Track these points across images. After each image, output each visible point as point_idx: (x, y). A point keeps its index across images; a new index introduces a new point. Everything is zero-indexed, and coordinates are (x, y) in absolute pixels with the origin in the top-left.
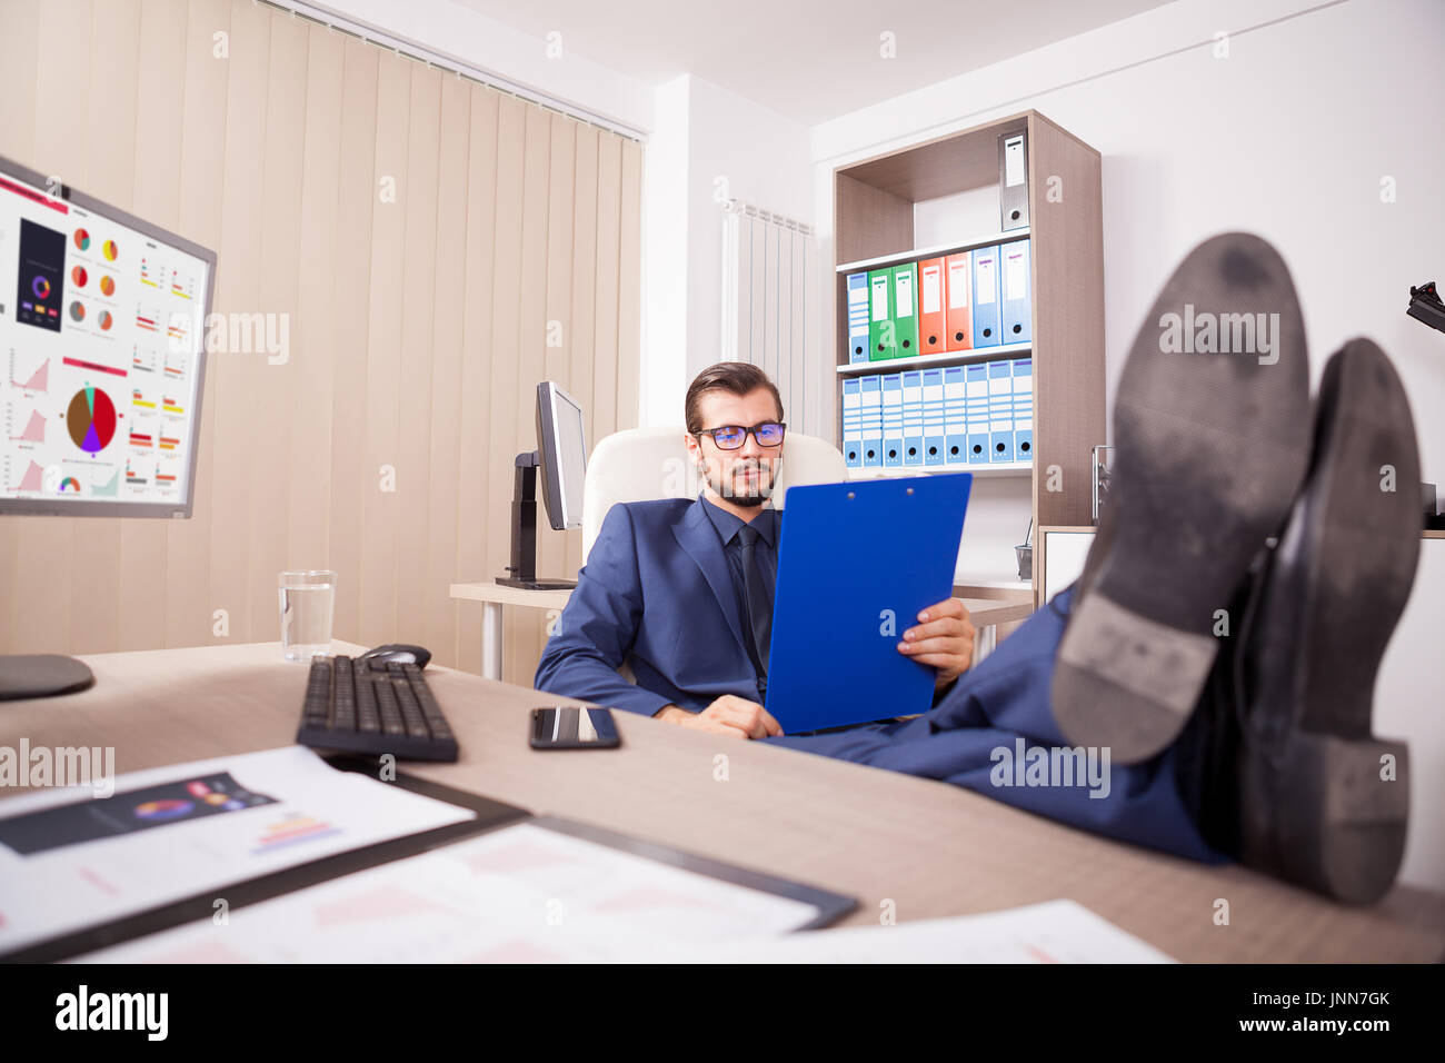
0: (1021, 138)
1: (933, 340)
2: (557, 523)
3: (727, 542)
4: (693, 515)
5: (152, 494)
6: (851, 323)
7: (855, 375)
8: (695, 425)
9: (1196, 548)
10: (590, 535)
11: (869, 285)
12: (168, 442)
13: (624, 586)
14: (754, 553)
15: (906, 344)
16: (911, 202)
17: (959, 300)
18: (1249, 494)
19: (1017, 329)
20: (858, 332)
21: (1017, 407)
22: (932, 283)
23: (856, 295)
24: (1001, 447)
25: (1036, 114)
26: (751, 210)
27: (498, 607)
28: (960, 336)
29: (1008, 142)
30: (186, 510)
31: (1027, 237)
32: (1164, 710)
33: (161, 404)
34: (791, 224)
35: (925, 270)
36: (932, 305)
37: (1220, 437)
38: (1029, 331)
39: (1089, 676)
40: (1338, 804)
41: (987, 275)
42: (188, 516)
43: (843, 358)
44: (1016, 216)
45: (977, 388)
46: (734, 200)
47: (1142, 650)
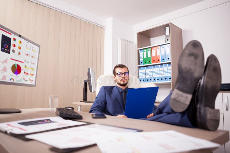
0: (168, 27)
1: (154, 61)
2: (91, 91)
3: (120, 92)
4: (115, 88)
5: (28, 83)
6: (140, 58)
7: (141, 67)
8: (115, 74)
9: (189, 82)
10: (98, 91)
11: (143, 52)
12: (32, 74)
13: (103, 99)
14: (125, 94)
15: (150, 62)
16: (150, 38)
17: (158, 54)
18: (196, 75)
19: (168, 59)
20: (141, 59)
21: (168, 72)
22: (154, 51)
23: (141, 53)
24: (166, 79)
25: (171, 23)
26: (123, 39)
27: (81, 105)
28: (159, 60)
29: (166, 28)
30: (35, 86)
31: (170, 43)
32: (185, 104)
33: (30, 68)
34: (130, 42)
35: (153, 49)
36: (154, 55)
37: (192, 67)
38: (170, 59)
39: (175, 100)
40: (209, 116)
41: (163, 50)
42: (35, 87)
43: (139, 64)
44: (168, 40)
45: (162, 69)
46: (120, 38)
47: (182, 96)
